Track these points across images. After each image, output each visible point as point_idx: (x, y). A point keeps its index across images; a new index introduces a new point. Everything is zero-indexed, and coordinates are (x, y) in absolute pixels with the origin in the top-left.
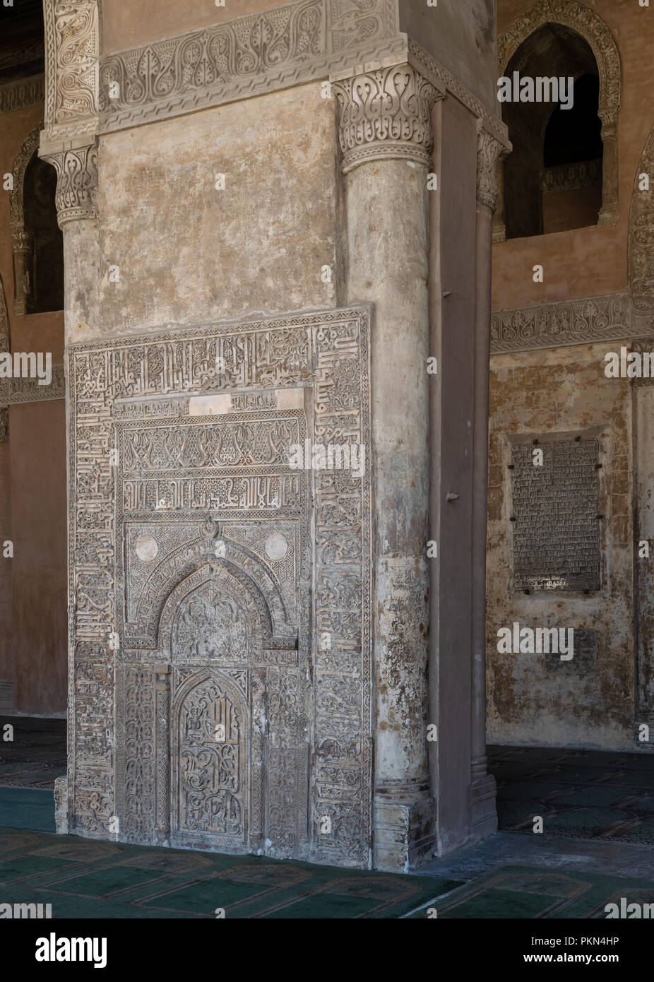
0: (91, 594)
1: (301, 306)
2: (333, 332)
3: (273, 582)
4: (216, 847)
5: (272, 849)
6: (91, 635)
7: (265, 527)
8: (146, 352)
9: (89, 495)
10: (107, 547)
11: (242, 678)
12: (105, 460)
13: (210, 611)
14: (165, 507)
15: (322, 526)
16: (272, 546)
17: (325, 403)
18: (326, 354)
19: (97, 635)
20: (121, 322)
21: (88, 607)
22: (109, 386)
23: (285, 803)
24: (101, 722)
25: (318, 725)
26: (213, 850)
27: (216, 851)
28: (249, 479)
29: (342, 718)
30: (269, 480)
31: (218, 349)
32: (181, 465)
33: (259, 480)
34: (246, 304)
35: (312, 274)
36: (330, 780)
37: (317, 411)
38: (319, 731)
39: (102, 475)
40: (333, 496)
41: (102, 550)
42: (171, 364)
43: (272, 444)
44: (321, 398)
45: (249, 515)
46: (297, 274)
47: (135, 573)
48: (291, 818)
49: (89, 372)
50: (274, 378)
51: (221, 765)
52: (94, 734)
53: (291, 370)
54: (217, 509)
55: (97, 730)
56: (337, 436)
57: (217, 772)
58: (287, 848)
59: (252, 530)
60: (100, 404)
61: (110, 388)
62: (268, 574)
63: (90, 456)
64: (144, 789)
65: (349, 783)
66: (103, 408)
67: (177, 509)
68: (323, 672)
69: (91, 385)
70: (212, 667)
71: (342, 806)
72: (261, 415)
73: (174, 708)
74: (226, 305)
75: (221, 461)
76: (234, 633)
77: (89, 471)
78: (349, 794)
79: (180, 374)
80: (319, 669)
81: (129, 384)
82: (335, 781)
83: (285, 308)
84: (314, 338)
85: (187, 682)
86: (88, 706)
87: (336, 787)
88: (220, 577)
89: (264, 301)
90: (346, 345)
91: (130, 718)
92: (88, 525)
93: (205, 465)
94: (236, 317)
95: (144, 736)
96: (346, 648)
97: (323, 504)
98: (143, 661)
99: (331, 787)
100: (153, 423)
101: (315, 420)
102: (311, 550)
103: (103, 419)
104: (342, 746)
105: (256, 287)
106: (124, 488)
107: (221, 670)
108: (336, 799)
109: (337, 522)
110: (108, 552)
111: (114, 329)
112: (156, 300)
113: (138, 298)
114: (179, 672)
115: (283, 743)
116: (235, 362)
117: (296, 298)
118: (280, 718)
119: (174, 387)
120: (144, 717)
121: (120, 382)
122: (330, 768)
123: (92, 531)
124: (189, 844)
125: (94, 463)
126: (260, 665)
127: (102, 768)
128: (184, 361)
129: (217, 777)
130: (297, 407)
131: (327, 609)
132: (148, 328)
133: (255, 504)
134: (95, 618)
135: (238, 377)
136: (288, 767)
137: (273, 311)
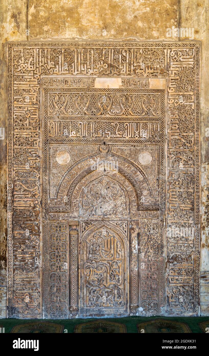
0: (24, 182)
1: (158, 38)
2: (179, 53)
3: (143, 176)
4: (108, 315)
5: (144, 312)
6: (25, 205)
7: (138, 148)
8: (63, 52)
9: (22, 127)
10: (35, 156)
11: (124, 226)
12: (34, 109)
13: (104, 192)
14: (75, 136)
15: (171, 148)
16: (143, 158)
17: (174, 88)
18: (175, 63)
19: (28, 205)
20: (43, 34)
21: (22, 190)
22: (36, 68)
23: (151, 288)
24: (32, 253)
25: (169, 247)
26: (106, 316)
27: (109, 317)
28: (129, 123)
29: (183, 243)
30: (141, 124)
31: (110, 54)
32: (85, 114)
33: (135, 124)
34: (125, 33)
35: (164, 23)
36: (176, 274)
37: (169, 91)
38: (170, 251)
39: (31, 116)
40: (178, 134)
41: (32, 158)
42: (79, 59)
43: (143, 106)
44: (171, 85)
45: (129, 141)
46: (156, 22)
47: (54, 171)
48: (155, 295)
49: (23, 58)
50: (144, 73)
51: (111, 272)
52: (27, 261)
53: (154, 69)
54: (109, 138)
55: (28, 258)
56: (181, 104)
57: (108, 275)
58: (152, 311)
59: (130, 150)
60: (30, 77)
61: (38, 69)
62: (140, 172)
63: (23, 106)
64: (61, 288)
65: (187, 275)
66: (33, 79)
67: (83, 137)
68: (172, 221)
69: (24, 66)
70: (105, 221)
71: (183, 287)
72: (139, 91)
73: (80, 243)
74: (113, 32)
75: (112, 113)
76: (119, 202)
77: (23, 114)
78: (187, 280)
79: (85, 66)
80: (170, 220)
81: (51, 68)
82: (179, 274)
83: (149, 38)
84: (168, 55)
85: (90, 229)
86: (22, 245)
87: (180, 277)
88: (110, 174)
89: (137, 33)
90: (187, 60)
91: (52, 250)
92: (21, 144)
93: (101, 114)
94: (119, 39)
95: (61, 259)
96: (186, 208)
97: (172, 138)
98: (61, 219)
99: (177, 277)
100: (69, 90)
101: (168, 95)
102: (166, 160)
103: (33, 85)
104: (183, 257)
105: (131, 25)
106: (49, 124)
107: (111, 222)
108: (180, 283)
109: (180, 147)
110: (36, 159)
111: (38, 37)
112: (67, 24)
113: (55, 22)
114: (84, 224)
115: (150, 258)
116: (120, 62)
117: (155, 34)
118: (148, 245)
119: (81, 72)
120: (62, 249)
121: (45, 66)
122: (177, 268)
123: (25, 147)
124: (91, 315)
125: (26, 109)
126: (135, 219)
127: (32, 279)
128: (88, 58)
129: (108, 278)
130: (161, 88)
131: (175, 190)
132: (62, 39)
133: (133, 136)
134: (27, 196)
135: (122, 70)
136: (153, 270)
137: (142, 39)
